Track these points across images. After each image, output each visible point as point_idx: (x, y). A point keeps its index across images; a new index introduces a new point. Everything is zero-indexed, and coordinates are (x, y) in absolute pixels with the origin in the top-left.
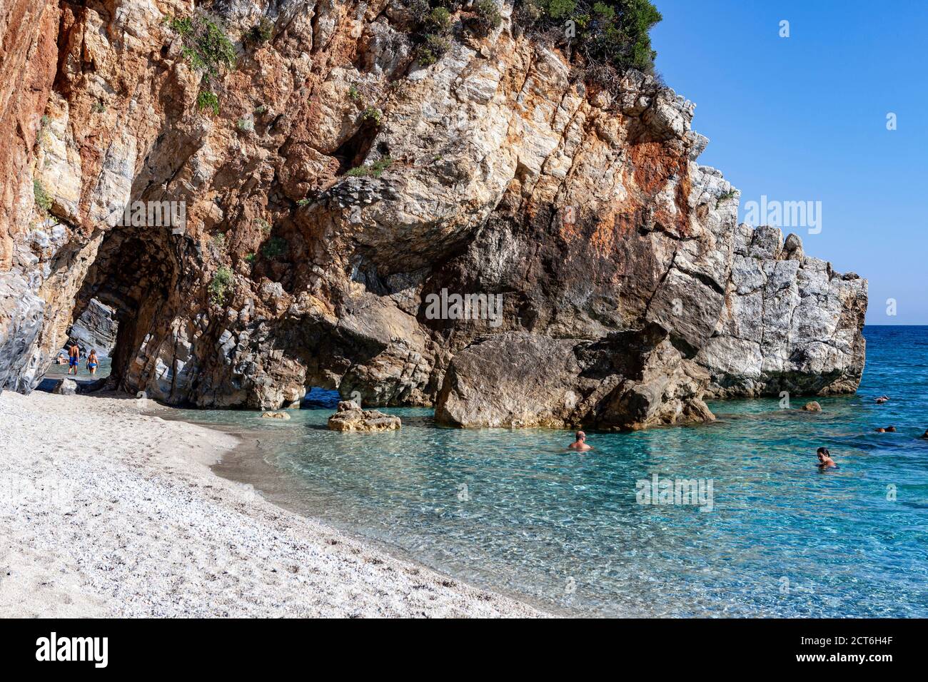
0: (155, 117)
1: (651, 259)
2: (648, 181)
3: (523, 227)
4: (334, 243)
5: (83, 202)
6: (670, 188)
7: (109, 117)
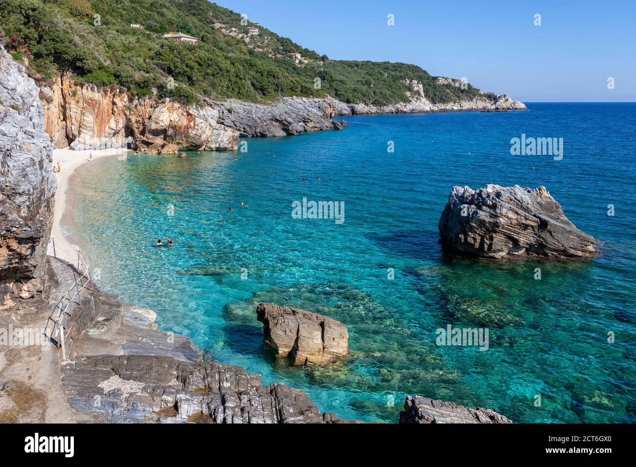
0: (124, 117)
1: (189, 133)
2: (190, 121)
3: (172, 128)
4: (146, 131)
5: (116, 128)
6: (192, 122)
7: (118, 117)
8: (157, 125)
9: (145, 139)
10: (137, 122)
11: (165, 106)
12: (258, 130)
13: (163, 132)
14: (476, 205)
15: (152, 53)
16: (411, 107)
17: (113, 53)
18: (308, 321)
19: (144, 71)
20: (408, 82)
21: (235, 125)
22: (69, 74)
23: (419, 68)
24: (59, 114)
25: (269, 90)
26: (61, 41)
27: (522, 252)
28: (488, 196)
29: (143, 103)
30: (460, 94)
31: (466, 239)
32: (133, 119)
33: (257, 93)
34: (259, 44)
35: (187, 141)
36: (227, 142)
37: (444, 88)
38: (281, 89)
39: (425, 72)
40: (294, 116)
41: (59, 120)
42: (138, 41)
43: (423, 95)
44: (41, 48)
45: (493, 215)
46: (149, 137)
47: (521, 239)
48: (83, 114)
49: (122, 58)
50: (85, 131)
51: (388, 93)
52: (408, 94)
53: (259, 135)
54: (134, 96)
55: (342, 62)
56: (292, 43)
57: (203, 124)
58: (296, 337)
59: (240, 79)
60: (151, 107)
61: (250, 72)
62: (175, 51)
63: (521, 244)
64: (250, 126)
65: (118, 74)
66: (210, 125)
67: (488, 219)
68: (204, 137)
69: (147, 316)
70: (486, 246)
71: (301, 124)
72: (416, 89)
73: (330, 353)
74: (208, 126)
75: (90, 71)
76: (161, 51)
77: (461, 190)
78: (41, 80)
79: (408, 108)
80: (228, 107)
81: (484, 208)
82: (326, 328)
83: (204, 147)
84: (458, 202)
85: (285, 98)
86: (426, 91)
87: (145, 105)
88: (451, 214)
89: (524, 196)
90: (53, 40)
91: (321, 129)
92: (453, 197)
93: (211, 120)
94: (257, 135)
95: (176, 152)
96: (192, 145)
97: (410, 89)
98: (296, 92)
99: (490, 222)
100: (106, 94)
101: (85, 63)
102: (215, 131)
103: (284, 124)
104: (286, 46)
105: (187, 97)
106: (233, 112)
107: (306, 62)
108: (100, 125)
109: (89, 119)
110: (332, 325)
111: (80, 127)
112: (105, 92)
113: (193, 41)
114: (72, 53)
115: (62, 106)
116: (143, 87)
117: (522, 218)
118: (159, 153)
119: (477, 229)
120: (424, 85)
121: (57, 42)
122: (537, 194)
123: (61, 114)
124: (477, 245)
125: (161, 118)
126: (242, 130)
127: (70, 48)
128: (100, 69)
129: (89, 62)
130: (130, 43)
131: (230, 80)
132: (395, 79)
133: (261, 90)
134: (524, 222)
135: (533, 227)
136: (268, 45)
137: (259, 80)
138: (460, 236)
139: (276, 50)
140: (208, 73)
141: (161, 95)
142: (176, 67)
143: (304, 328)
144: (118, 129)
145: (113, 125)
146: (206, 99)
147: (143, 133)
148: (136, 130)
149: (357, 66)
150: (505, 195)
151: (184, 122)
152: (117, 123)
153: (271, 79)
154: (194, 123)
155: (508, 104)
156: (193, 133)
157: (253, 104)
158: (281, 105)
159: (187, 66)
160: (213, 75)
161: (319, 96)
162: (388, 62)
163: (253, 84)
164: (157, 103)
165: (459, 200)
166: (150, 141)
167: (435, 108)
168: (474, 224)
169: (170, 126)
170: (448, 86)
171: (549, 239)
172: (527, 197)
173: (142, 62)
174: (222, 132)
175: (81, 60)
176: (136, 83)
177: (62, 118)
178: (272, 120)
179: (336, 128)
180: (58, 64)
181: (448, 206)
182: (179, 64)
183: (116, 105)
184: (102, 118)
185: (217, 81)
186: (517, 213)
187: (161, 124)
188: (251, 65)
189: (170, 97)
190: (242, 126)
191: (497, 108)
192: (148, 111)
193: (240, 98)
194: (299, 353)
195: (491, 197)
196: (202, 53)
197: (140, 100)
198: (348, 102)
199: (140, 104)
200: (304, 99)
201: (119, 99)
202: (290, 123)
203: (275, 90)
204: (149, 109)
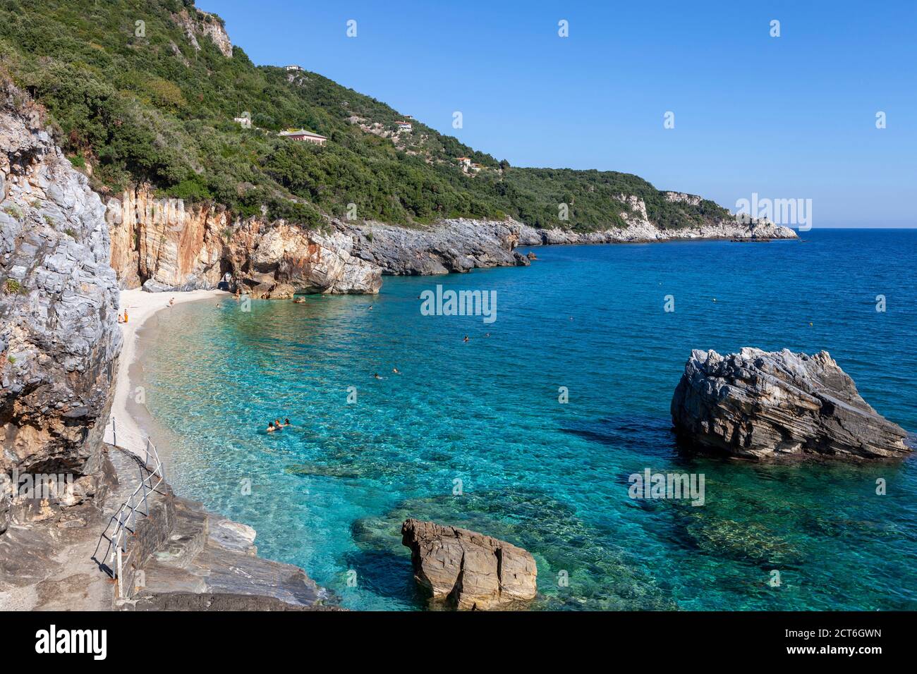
0: (220, 246)
1: (310, 268)
2: (312, 252)
3: (287, 262)
4: (251, 266)
5: (209, 261)
6: (316, 254)
7: (212, 246)
8: (266, 258)
9: (248, 276)
10: (238, 253)
11: (279, 231)
12: (408, 266)
13: (275, 267)
14: (725, 378)
15: (262, 157)
16: (629, 234)
17: (209, 157)
18: (478, 547)
19: (251, 181)
20: (624, 198)
21: (376, 258)
22: (147, 186)
23: (639, 178)
24: (131, 241)
25: (426, 209)
26: (138, 140)
27: (796, 448)
28: (744, 365)
29: (247, 227)
30: (700, 215)
31: (711, 428)
32: (233, 249)
33: (408, 214)
34: (412, 144)
35: (308, 280)
36: (364, 282)
37: (677, 208)
38: (444, 209)
39: (649, 185)
40: (460, 245)
41: (130, 250)
42: (244, 140)
43: (646, 217)
44: (110, 149)
45: (752, 392)
46: (254, 275)
47: (794, 429)
48: (163, 241)
49: (221, 163)
50: (165, 265)
51: (595, 214)
52: (624, 215)
53: (410, 272)
54: (235, 217)
55: (529, 170)
56: (459, 144)
57: (330, 257)
58: (459, 571)
59: (385, 193)
60: (259, 233)
61: (399, 184)
62: (295, 155)
63: (794, 437)
64: (397, 260)
65: (214, 185)
66: (341, 258)
67: (743, 399)
68: (331, 275)
69: (243, 535)
70: (742, 439)
71: (471, 257)
72: (635, 208)
73: (509, 596)
74: (338, 260)
75: (176, 183)
76: (275, 154)
77: (703, 355)
78: (107, 194)
79: (625, 235)
80: (367, 233)
81: (738, 382)
82: (504, 558)
83: (331, 289)
84: (699, 373)
85: (447, 220)
86: (650, 212)
87: (250, 230)
88: (688, 390)
89: (797, 366)
90: (128, 139)
91: (498, 265)
92: (692, 366)
93: (341, 251)
94: (406, 272)
95: (292, 296)
96: (314, 287)
97: (627, 208)
98: (463, 211)
99: (747, 404)
100: (196, 214)
101: (169, 171)
102: (347, 266)
103: (445, 258)
104: (451, 148)
105: (309, 218)
106: (373, 240)
107: (478, 170)
108: (187, 257)
109: (172, 248)
110: (512, 554)
111: (158, 259)
112: (196, 210)
113: (320, 140)
114: (153, 156)
115: (135, 230)
116: (247, 205)
117: (795, 398)
118: (268, 297)
119: (729, 414)
120: (647, 203)
121: (133, 142)
122: (817, 363)
123: (133, 241)
124: (728, 438)
125: (271, 249)
126: (386, 265)
127: (150, 150)
128: (190, 178)
129: (176, 169)
130: (232, 143)
131: (370, 195)
132: (605, 194)
133: (414, 208)
134: (798, 403)
135: (811, 412)
136: (425, 147)
137: (411, 195)
138: (703, 423)
139: (437, 154)
140: (340, 185)
141: (272, 216)
142: (295, 177)
143: (472, 558)
144: (211, 262)
145: (205, 257)
146: (337, 221)
147: (245, 268)
148: (236, 263)
149: (551, 175)
150: (770, 364)
151: (305, 253)
152: (210, 254)
153: (428, 193)
154: (318, 256)
155: (770, 231)
156: (315, 268)
157: (401, 229)
158: (441, 230)
159: (310, 175)
160: (347, 188)
161: (497, 217)
162: (596, 171)
163: (402, 201)
164: (267, 226)
165: (701, 370)
166: (255, 280)
167: (664, 236)
168: (723, 406)
169: (285, 259)
170: (682, 205)
171: (837, 430)
172: (802, 367)
173: (249, 169)
174: (357, 267)
175: (164, 167)
176: (239, 199)
177: (134, 246)
178: (429, 251)
179: (520, 264)
180: (132, 172)
181: (685, 380)
182: (299, 172)
183: (210, 228)
184: (190, 246)
185: (351, 196)
186: (787, 390)
187: (272, 255)
188: (401, 174)
189: (285, 218)
190: (385, 260)
191: (754, 237)
192: (254, 237)
193: (383, 221)
194: (463, 595)
195: (748, 367)
196: (333, 158)
197: (244, 223)
198: (537, 226)
199: (243, 228)
200: (475, 222)
201: (214, 220)
202: (454, 256)
203: (433, 210)
204: (255, 235)
